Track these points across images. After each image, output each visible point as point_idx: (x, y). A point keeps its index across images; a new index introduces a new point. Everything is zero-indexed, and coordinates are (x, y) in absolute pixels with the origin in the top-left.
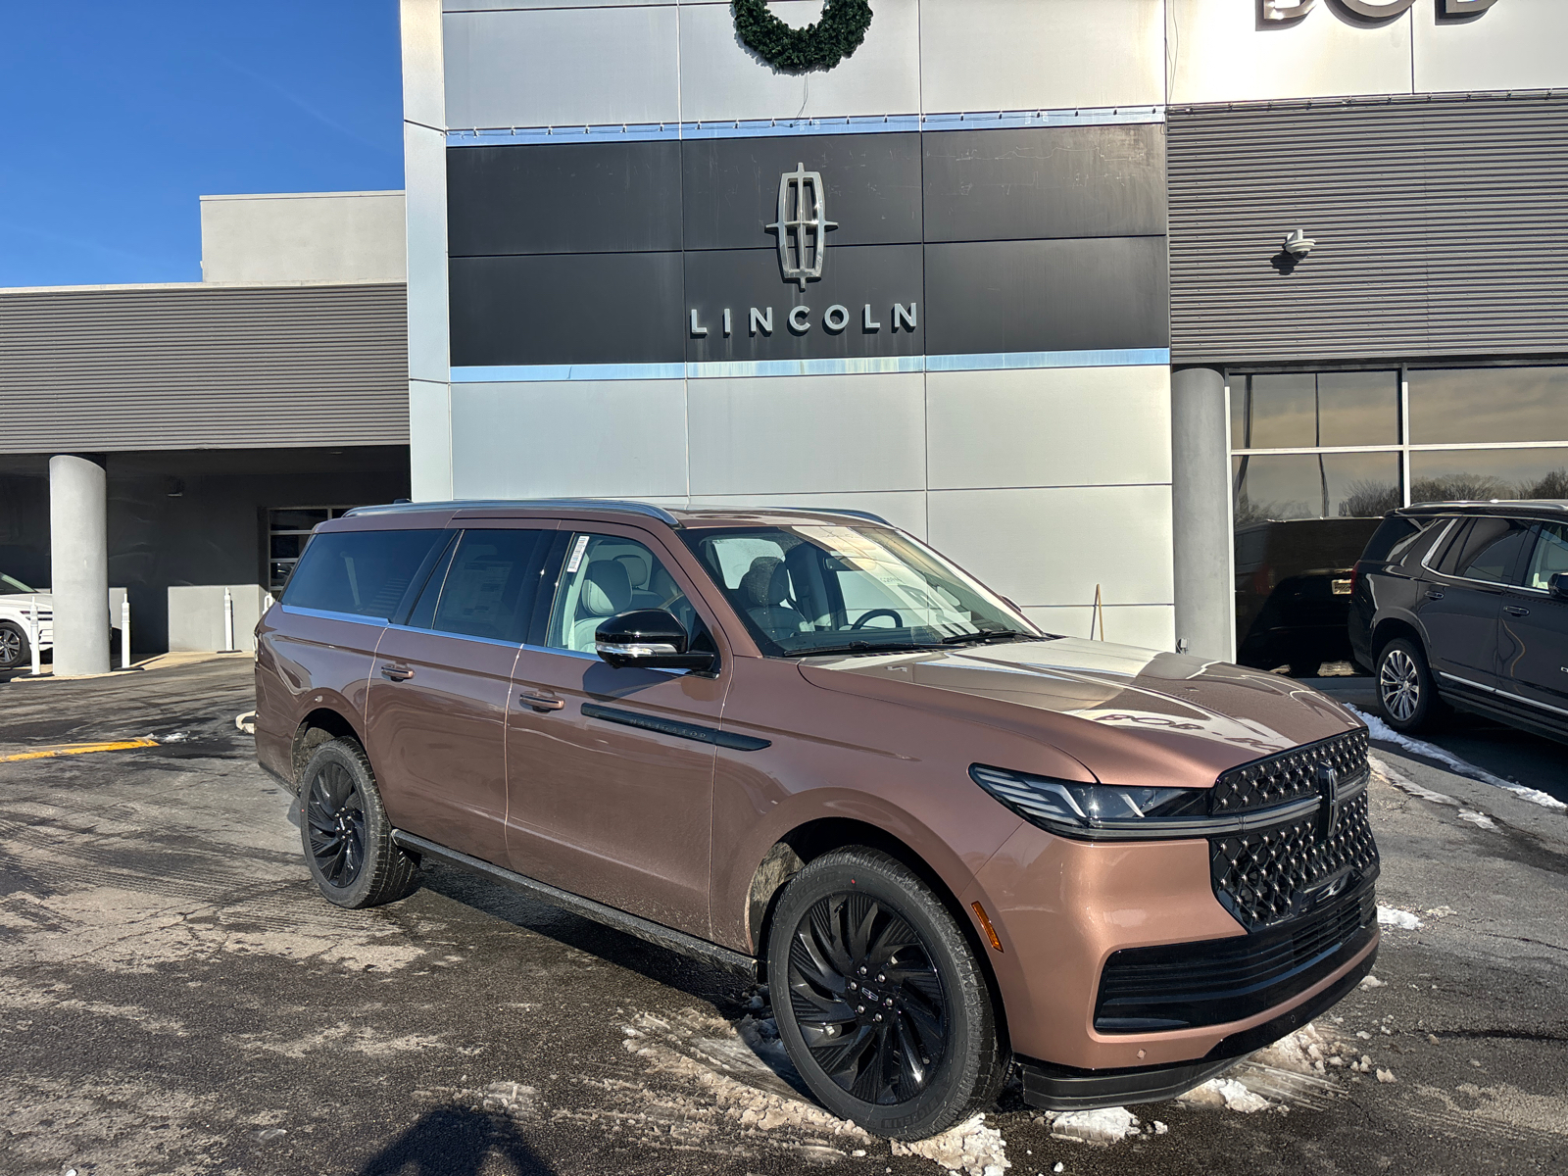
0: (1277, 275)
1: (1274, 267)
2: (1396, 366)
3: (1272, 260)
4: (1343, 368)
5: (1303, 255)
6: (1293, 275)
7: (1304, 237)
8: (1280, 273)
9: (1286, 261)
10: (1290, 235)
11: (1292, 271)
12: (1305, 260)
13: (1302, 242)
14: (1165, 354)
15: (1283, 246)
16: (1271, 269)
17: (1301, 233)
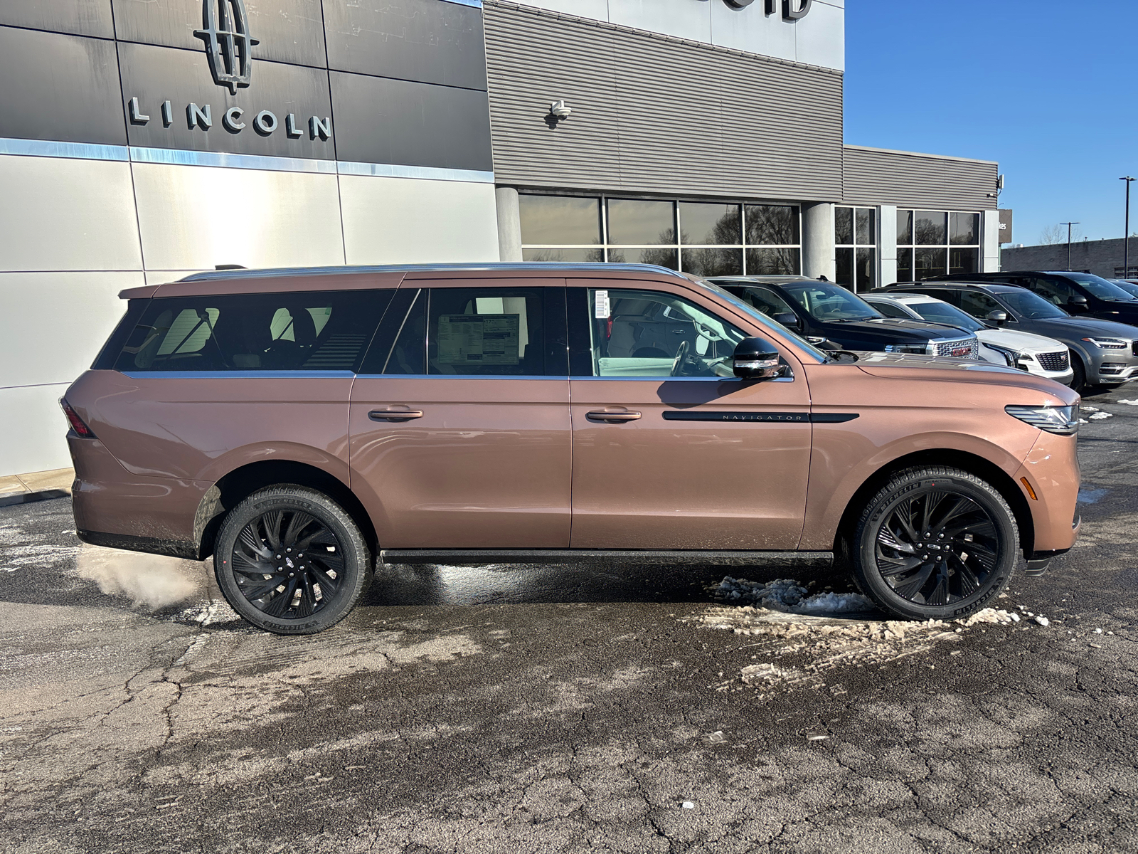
0: (548, 129)
1: (546, 123)
2: (599, 195)
3: (545, 118)
4: (576, 194)
5: (563, 118)
6: (555, 130)
7: (565, 106)
8: (550, 128)
9: (552, 119)
10: (554, 103)
11: (555, 127)
12: (565, 122)
13: (564, 109)
14: (490, 177)
15: (551, 109)
16: (544, 124)
17: (562, 102)
